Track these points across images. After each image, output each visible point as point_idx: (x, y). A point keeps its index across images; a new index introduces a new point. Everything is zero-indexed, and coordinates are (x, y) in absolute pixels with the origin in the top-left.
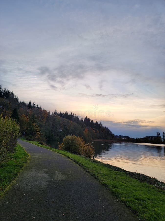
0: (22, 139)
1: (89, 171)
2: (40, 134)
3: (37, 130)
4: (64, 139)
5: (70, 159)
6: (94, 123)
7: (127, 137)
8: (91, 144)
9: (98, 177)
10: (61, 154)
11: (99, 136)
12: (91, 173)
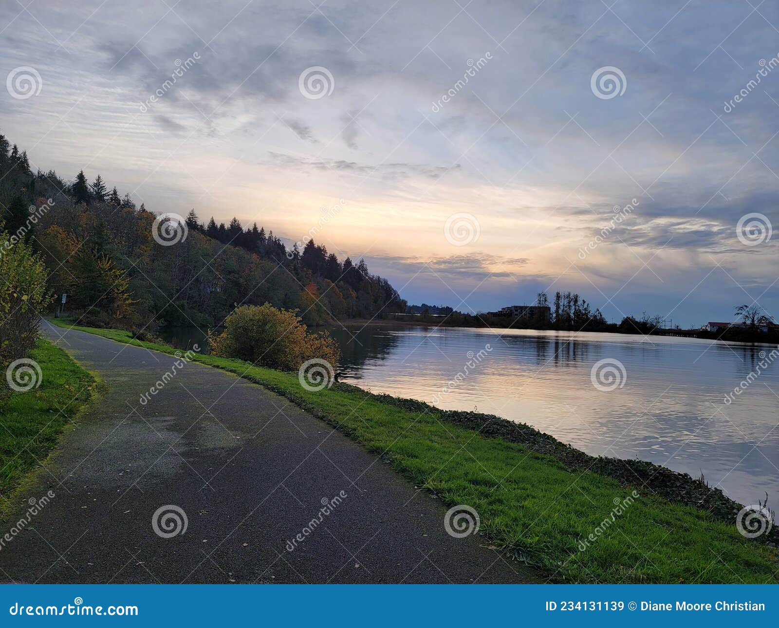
0: (55, 322)
1: (324, 417)
2: (130, 301)
3: (121, 288)
4: (228, 318)
5: (258, 383)
6: (339, 265)
7: (448, 310)
8: (327, 333)
9: (355, 430)
10: (222, 368)
11: (354, 308)
12: (331, 421)
